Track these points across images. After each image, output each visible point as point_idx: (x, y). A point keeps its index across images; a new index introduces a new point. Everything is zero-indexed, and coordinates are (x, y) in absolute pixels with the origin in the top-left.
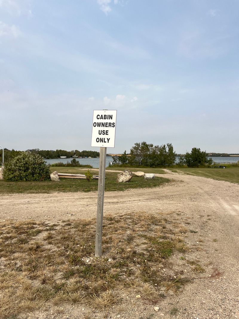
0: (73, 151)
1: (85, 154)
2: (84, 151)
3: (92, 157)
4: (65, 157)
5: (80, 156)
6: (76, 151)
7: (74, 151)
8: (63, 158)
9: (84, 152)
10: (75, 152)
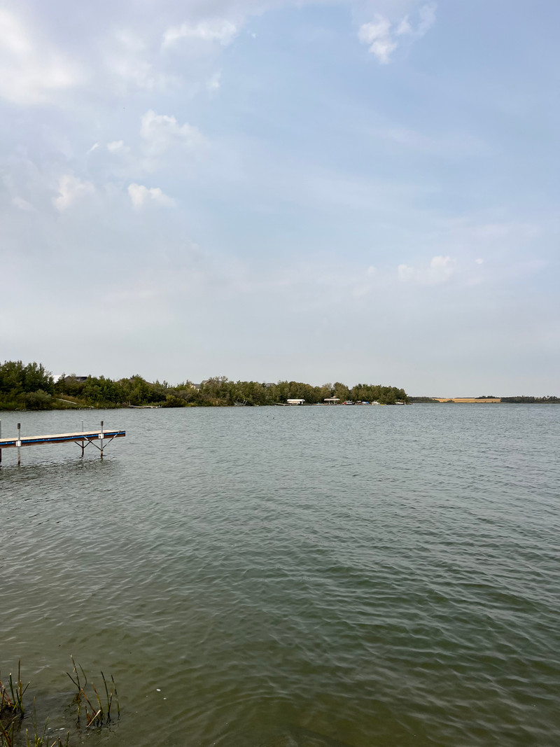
0: (329, 385)
1: (363, 394)
2: (360, 385)
3: (383, 402)
4: (301, 400)
5: (348, 399)
6: (337, 385)
7: (332, 387)
8: (295, 404)
9: (359, 388)
10: (334, 388)
